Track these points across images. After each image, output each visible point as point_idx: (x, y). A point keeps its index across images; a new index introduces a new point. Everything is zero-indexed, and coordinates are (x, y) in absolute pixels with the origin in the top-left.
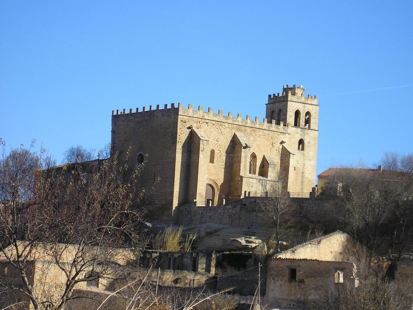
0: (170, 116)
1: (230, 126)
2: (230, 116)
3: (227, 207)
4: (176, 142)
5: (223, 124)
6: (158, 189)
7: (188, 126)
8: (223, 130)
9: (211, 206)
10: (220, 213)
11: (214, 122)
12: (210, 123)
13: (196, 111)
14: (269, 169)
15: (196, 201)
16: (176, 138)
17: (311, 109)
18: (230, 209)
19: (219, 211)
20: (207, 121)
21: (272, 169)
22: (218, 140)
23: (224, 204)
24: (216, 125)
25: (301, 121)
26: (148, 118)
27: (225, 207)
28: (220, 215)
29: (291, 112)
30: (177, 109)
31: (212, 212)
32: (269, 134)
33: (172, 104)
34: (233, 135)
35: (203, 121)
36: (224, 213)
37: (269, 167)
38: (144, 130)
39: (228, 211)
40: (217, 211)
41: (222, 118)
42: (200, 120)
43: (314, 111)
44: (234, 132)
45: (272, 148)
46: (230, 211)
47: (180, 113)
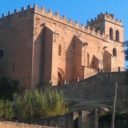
0: (26, 15)
1: (71, 29)
2: (71, 21)
3: (82, 83)
4: (33, 35)
5: (67, 27)
6: (18, 74)
7: (42, 23)
8: (66, 30)
9: (65, 84)
10: (75, 89)
11: (60, 24)
12: (58, 24)
13: (47, 13)
14: (99, 64)
15: (51, 82)
16: (33, 31)
17: (119, 28)
18: (85, 84)
19: (74, 88)
20: (55, 22)
21: (101, 65)
22: (63, 38)
23: (78, 81)
24: (61, 26)
25: (113, 36)
26: (7, 21)
27: (80, 84)
28: (75, 91)
29: (107, 28)
30: (33, 9)
31: (67, 89)
32: (96, 40)
33: (28, 6)
34: (73, 36)
35: (52, 21)
36: (79, 89)
37: (99, 63)
38: (4, 31)
39: (83, 86)
40: (73, 88)
41: (65, 22)
42: (50, 20)
43: (121, 30)
44: (74, 34)
45: (99, 51)
46: (85, 86)
47: (35, 12)
